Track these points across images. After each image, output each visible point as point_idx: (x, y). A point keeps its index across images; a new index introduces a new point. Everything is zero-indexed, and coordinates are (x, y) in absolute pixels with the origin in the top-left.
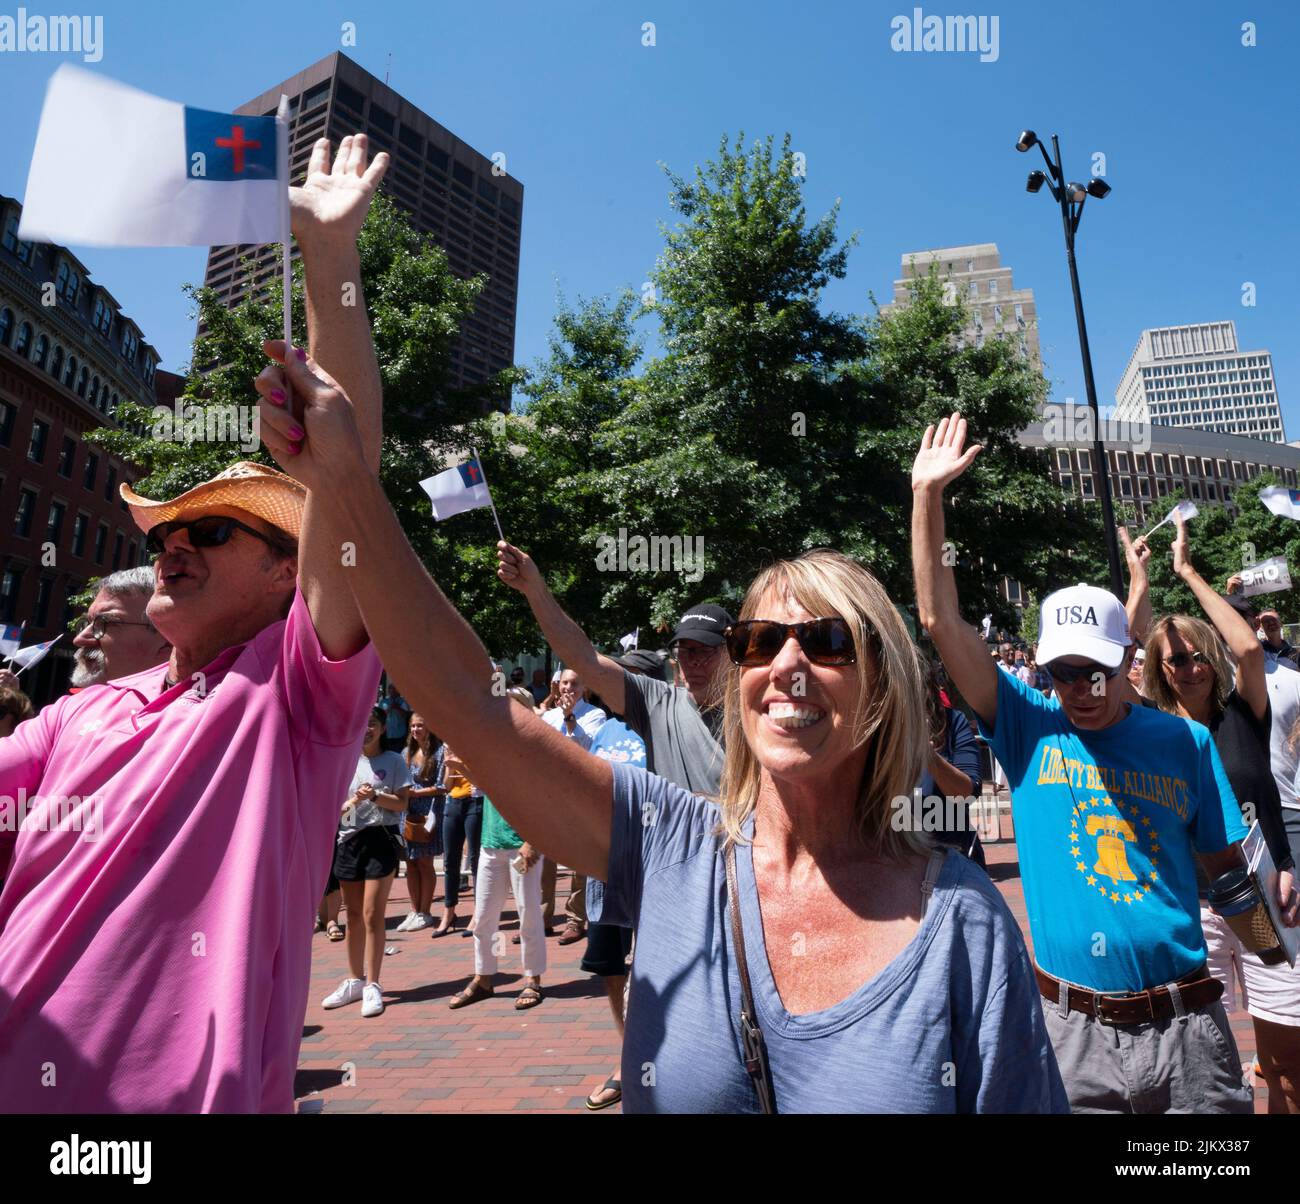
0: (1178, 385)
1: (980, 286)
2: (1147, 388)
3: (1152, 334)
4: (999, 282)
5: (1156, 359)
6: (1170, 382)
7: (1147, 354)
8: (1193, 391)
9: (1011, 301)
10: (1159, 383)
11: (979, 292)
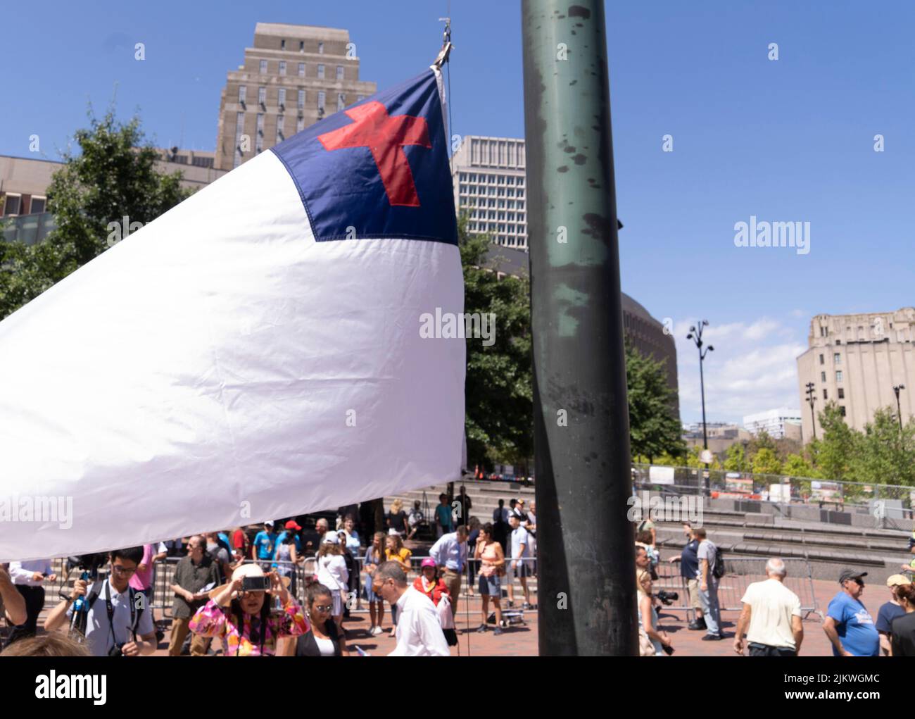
0: (489, 194)
1: (328, 70)
2: (461, 192)
3: (474, 141)
4: (345, 69)
5: (473, 166)
6: (482, 189)
7: (466, 160)
8: (502, 202)
9: (355, 91)
10: (472, 189)
11: (326, 76)
